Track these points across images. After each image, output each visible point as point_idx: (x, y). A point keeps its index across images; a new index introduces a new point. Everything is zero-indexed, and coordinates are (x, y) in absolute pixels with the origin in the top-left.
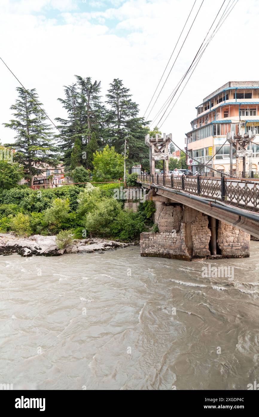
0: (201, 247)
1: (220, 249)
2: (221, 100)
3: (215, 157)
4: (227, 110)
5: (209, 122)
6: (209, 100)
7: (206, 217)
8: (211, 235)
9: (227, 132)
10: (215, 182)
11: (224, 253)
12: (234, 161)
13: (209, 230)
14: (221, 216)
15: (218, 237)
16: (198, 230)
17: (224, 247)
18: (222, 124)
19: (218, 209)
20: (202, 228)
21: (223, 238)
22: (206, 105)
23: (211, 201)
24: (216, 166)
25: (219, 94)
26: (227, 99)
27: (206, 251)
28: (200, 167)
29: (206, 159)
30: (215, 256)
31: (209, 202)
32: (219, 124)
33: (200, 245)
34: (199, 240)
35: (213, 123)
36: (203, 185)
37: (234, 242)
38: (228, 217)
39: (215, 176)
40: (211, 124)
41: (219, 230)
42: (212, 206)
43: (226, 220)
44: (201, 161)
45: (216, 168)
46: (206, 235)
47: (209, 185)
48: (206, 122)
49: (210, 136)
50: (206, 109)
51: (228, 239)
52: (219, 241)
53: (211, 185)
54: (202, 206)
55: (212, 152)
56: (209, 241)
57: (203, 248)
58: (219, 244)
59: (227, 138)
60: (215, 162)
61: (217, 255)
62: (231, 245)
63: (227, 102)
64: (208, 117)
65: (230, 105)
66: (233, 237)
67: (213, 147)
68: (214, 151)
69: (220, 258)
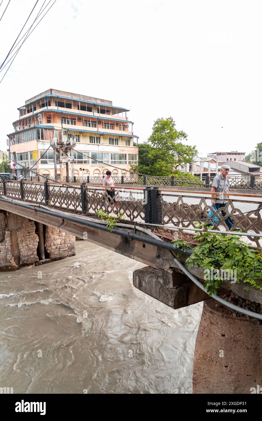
0: (29, 253)
1: (48, 253)
2: (43, 106)
3: (40, 161)
4: (50, 116)
5: (32, 126)
6: (32, 103)
7: (33, 223)
8: (38, 240)
9: (50, 138)
10: (38, 187)
11: (53, 256)
12: (58, 166)
13: (36, 235)
14: (46, 220)
15: (46, 241)
16: (25, 237)
17: (52, 250)
18: (46, 129)
19: (43, 214)
20: (29, 234)
21: (50, 242)
22: (29, 108)
23: (35, 206)
24: (41, 171)
25: (41, 99)
26: (50, 105)
27: (34, 257)
28: (25, 171)
29: (31, 163)
30: (43, 261)
31: (33, 207)
32: (42, 129)
33: (28, 252)
34: (27, 247)
35: (36, 127)
36: (26, 190)
37: (61, 244)
38: (53, 220)
39: (40, 180)
40: (34, 128)
41: (46, 235)
42: (36, 211)
43: (51, 224)
44: (26, 165)
45: (41, 172)
46: (34, 240)
47: (32, 189)
48: (29, 125)
49: (33, 139)
50: (28, 112)
51: (55, 242)
52: (46, 245)
53: (35, 190)
54: (27, 212)
55: (37, 156)
56: (36, 247)
57: (31, 255)
58: (47, 248)
59: (50, 144)
60: (41, 166)
61: (46, 260)
62: (58, 248)
63: (50, 108)
64: (31, 120)
65: (53, 112)
66: (60, 240)
67: (38, 151)
68: (39, 155)
69: (48, 262)
